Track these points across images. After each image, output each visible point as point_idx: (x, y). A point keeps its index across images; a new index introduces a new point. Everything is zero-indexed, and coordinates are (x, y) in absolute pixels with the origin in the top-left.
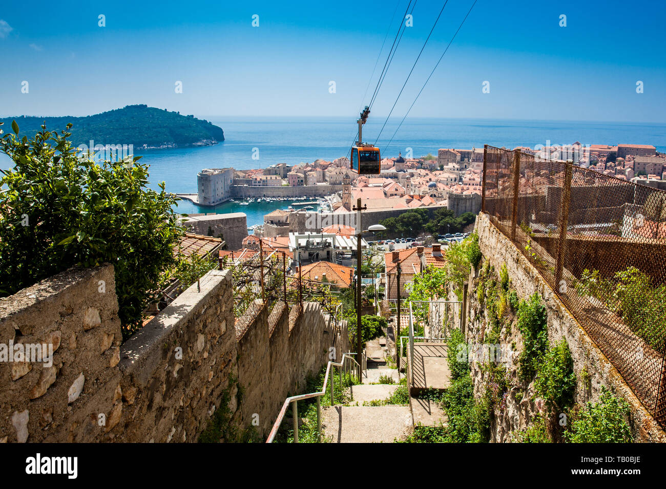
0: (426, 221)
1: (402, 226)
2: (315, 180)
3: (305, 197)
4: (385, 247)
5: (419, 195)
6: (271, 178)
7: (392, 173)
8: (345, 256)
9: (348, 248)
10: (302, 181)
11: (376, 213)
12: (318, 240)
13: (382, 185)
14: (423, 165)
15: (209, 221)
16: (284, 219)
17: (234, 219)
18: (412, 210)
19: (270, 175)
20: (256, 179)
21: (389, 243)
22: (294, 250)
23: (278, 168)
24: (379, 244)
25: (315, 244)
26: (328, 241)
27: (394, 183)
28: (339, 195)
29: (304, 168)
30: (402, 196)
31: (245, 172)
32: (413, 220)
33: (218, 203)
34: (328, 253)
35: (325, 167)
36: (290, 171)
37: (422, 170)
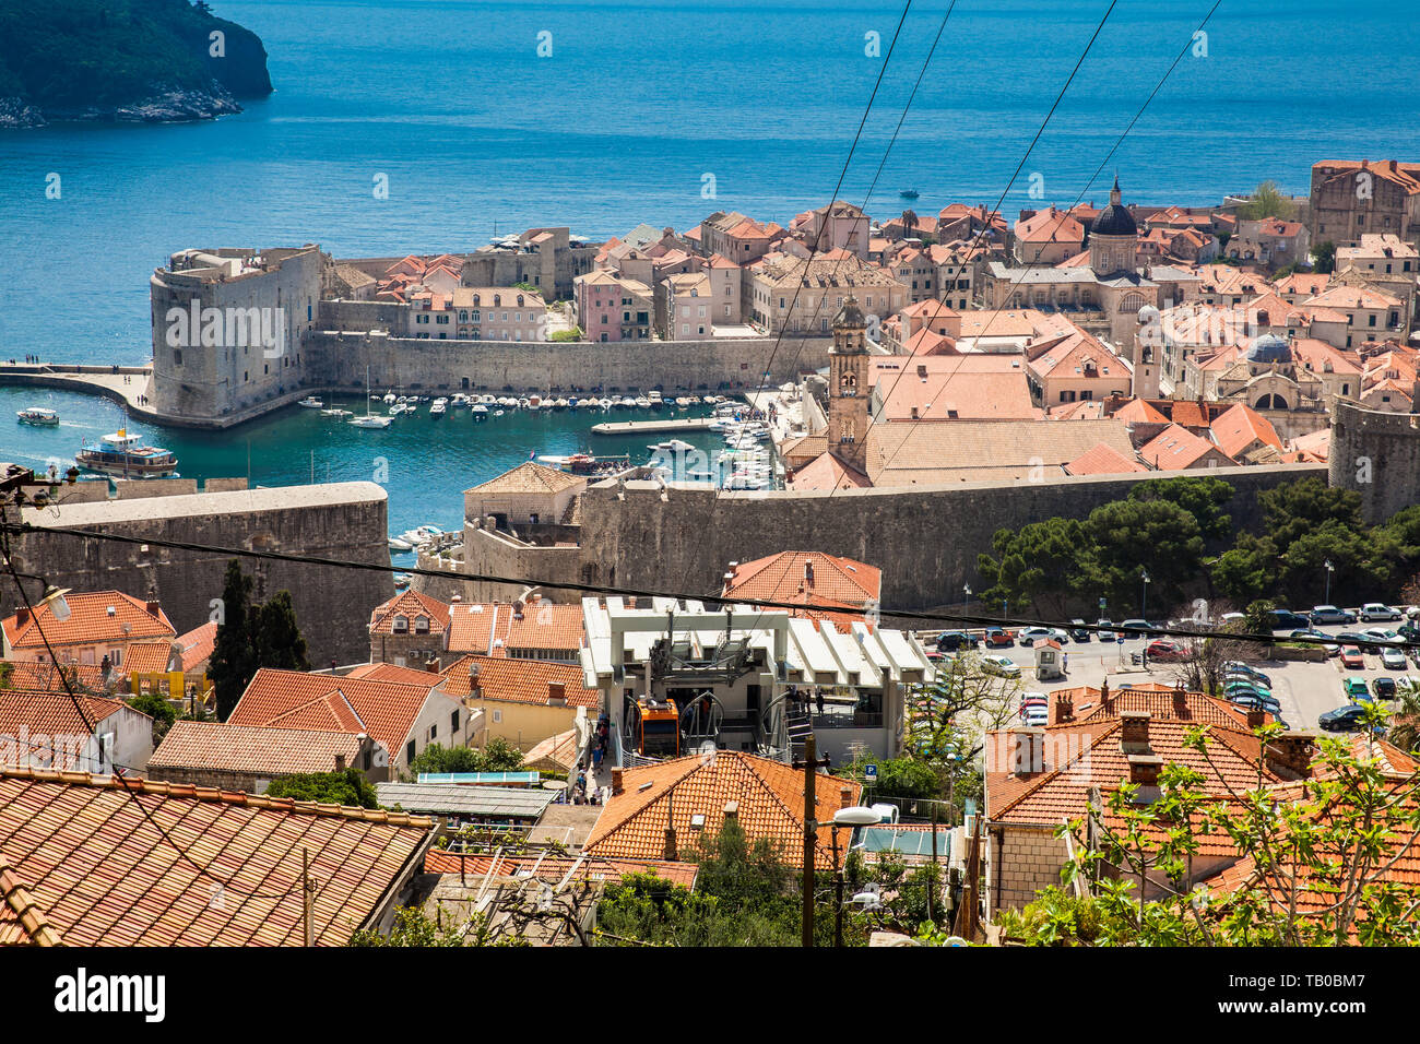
0: (1218, 539)
1: (1105, 560)
2: (705, 312)
3: (655, 397)
4: (1021, 658)
5: (1200, 400)
6: (498, 301)
7: (1076, 285)
8: (827, 709)
9: (842, 680)
10: (642, 317)
11: (984, 496)
12: (711, 638)
13: (1021, 343)
14: (1231, 245)
15: (217, 517)
16: (558, 509)
17: (332, 510)
18: (1154, 484)
19: (491, 284)
20: (427, 307)
21: (1041, 642)
22: (604, 680)
23: (530, 249)
24: (990, 646)
25: (698, 654)
26: (753, 644)
27: (1079, 336)
28: (819, 392)
29: (652, 254)
30: (1115, 403)
31: (372, 267)
32: (1157, 536)
33: (247, 415)
34: (754, 693)
35: (749, 254)
36: (585, 265)
37: (1222, 269)
